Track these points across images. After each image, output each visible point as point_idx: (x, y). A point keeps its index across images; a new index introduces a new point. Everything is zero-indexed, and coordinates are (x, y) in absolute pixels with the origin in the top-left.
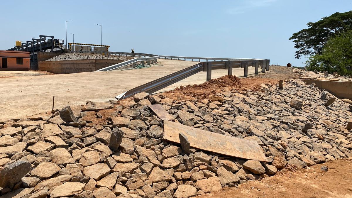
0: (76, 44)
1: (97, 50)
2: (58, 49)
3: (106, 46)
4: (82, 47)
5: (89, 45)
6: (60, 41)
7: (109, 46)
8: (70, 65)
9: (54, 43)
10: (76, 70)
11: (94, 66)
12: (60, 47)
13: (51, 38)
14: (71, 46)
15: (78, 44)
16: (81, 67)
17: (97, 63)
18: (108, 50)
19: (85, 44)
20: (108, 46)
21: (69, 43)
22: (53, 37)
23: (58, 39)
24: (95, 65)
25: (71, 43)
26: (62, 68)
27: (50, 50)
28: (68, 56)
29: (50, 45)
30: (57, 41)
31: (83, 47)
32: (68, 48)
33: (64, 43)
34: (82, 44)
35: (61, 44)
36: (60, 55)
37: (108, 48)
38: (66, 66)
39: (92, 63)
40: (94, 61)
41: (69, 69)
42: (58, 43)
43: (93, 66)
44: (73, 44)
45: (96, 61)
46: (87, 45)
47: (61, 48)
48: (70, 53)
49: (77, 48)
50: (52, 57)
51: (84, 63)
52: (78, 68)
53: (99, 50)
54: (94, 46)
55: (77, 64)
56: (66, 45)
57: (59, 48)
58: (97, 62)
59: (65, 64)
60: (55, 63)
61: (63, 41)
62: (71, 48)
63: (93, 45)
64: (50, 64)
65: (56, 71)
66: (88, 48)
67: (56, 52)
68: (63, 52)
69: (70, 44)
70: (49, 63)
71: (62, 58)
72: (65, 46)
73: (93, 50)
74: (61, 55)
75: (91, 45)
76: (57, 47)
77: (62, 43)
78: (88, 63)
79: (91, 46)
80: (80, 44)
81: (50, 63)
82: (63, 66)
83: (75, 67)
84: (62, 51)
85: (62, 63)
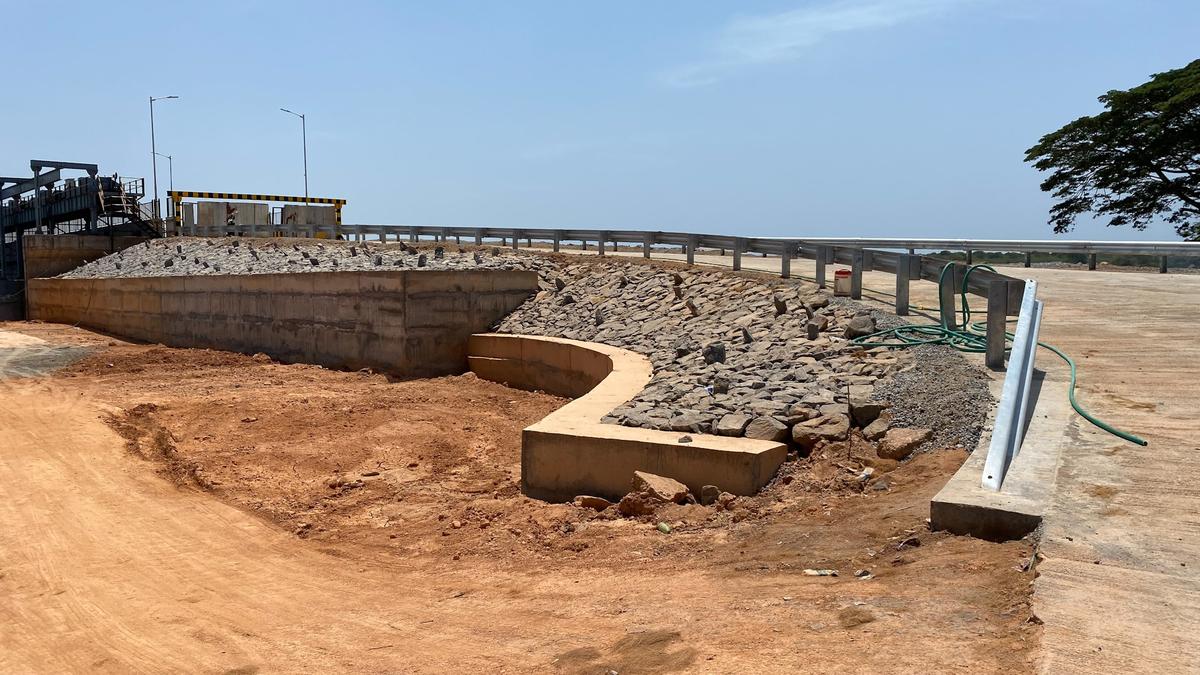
0: (201, 195)
1: (293, 217)
2: (118, 221)
3: (330, 201)
4: (230, 209)
5: (259, 197)
6: (128, 181)
7: (345, 202)
8: (216, 302)
9: (101, 194)
10: (259, 329)
11: (394, 312)
12: (130, 212)
13: (84, 174)
14: (178, 204)
15: (211, 195)
16: (290, 315)
17: (411, 296)
18: (339, 219)
19: (240, 197)
20: (338, 201)
21: (170, 193)
22: (92, 169)
23: (115, 176)
24: (398, 306)
25: (181, 194)
26: (167, 314)
27: (76, 225)
28: (179, 249)
29: (78, 205)
30: (112, 186)
31: (232, 207)
32: (164, 216)
33: (143, 195)
34: (230, 196)
35: (133, 199)
36: (132, 244)
37: (339, 211)
38: (190, 305)
39: (378, 294)
40: (394, 284)
41: (211, 320)
42: (120, 192)
43: (381, 309)
44: (191, 195)
45: (405, 283)
46: (249, 197)
47: (133, 217)
48: (177, 234)
49: (207, 212)
50: (94, 257)
51: (312, 295)
52: (271, 320)
53: (301, 220)
54: (282, 204)
55: (260, 294)
56: (156, 204)
57: (124, 215)
58: (411, 290)
59: (184, 293)
60: (124, 289)
61: (140, 183)
62: (178, 213)
63: (277, 198)
64: (93, 291)
65: (128, 326)
66: (257, 209)
67: (110, 231)
68: (144, 231)
69: (175, 196)
70: (86, 288)
71: (146, 259)
72: (149, 207)
73: (277, 221)
74: (137, 247)
75: (268, 198)
76: (114, 212)
77: (133, 191)
78: (347, 295)
79: (272, 204)
80: (221, 196)
81: (92, 287)
82: (173, 305)
83: (253, 311)
84: (136, 227)
85: (164, 289)
